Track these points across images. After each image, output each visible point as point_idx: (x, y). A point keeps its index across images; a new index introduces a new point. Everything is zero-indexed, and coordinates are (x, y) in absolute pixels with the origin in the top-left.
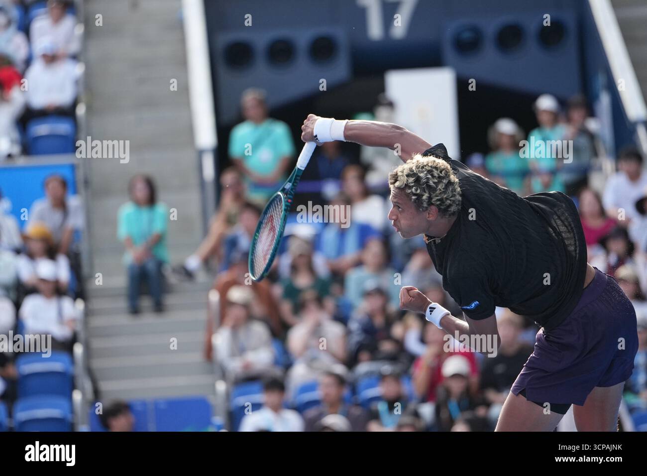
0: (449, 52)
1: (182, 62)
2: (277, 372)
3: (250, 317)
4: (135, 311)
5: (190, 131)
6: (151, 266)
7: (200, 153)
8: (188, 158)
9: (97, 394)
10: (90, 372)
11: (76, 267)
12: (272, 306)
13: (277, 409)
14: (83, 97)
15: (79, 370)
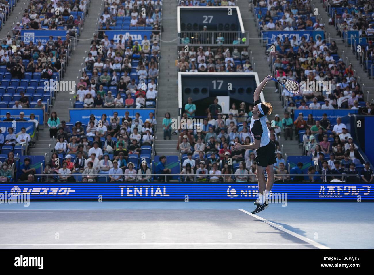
0: (229, 93)
1: (177, 92)
2: (191, 152)
3: (187, 141)
4: (165, 139)
5: (178, 105)
6: (168, 130)
7: (179, 109)
8: (177, 109)
9: (156, 154)
10: (155, 150)
11: (153, 130)
12: (191, 139)
13: (190, 159)
14: (157, 97)
15: (153, 149)
